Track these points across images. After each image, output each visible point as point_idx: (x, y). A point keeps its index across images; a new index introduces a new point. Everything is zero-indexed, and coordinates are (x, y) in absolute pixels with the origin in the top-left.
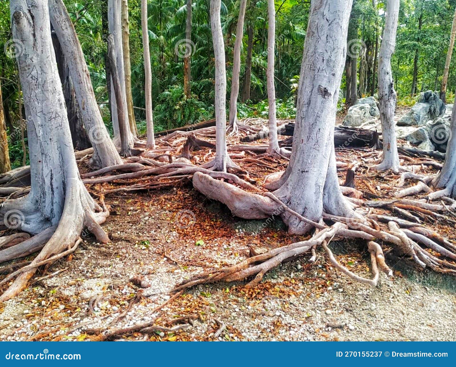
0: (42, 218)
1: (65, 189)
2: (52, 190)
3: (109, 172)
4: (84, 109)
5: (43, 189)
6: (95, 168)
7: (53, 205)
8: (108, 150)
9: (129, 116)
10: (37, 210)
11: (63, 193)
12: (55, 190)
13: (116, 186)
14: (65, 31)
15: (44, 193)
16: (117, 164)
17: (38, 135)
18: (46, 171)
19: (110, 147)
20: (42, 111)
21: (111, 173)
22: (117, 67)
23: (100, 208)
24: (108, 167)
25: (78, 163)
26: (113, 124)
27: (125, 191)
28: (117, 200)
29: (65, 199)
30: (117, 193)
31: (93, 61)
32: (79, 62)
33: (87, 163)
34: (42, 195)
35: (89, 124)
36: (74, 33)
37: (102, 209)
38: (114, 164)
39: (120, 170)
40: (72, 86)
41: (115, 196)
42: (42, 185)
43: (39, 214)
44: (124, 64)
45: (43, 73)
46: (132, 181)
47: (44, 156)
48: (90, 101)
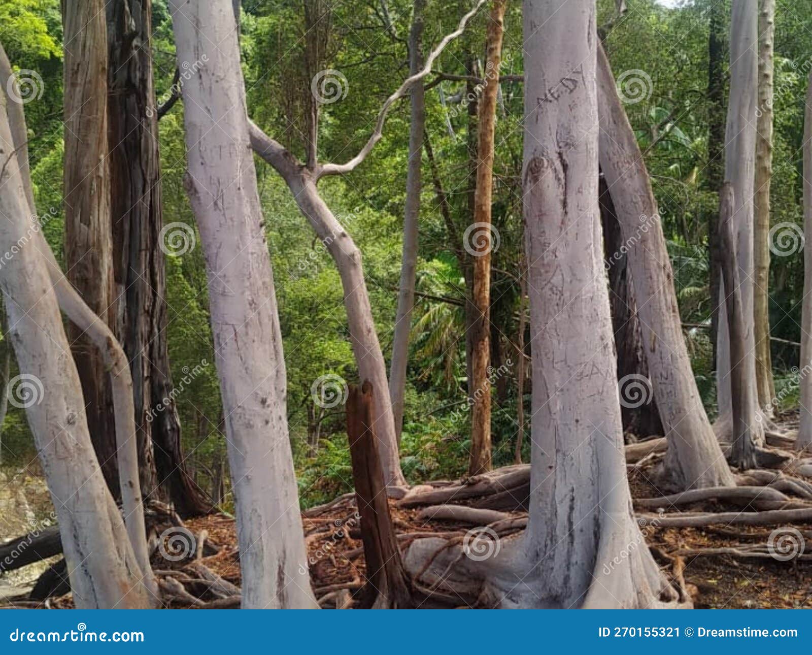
0: (544, 594)
1: (597, 536)
2: (571, 535)
3: (700, 501)
4: (653, 350)
5: (554, 528)
6: (668, 486)
7: (568, 569)
8: (701, 448)
9: (758, 363)
10: (536, 574)
11: (593, 543)
12: (577, 534)
13: (714, 539)
14: (628, 181)
15: (553, 538)
16: (721, 484)
17: (553, 410)
18: (561, 491)
19: (706, 443)
20: (565, 361)
21: (705, 505)
22: (738, 253)
23: (673, 592)
24: (698, 490)
25: (631, 471)
26: (717, 377)
27: (735, 557)
28: (714, 576)
29: (595, 558)
30: (715, 559)
31: (681, 231)
32: (652, 248)
33: (652, 472)
34: (549, 542)
35: (663, 387)
36: (646, 185)
37: (677, 594)
38: (712, 484)
39: (727, 501)
40: (632, 289)
41: (709, 564)
42: (551, 519)
43: (537, 584)
44: (755, 242)
45: (574, 282)
46: (753, 532)
47: (560, 454)
48: (668, 334)
